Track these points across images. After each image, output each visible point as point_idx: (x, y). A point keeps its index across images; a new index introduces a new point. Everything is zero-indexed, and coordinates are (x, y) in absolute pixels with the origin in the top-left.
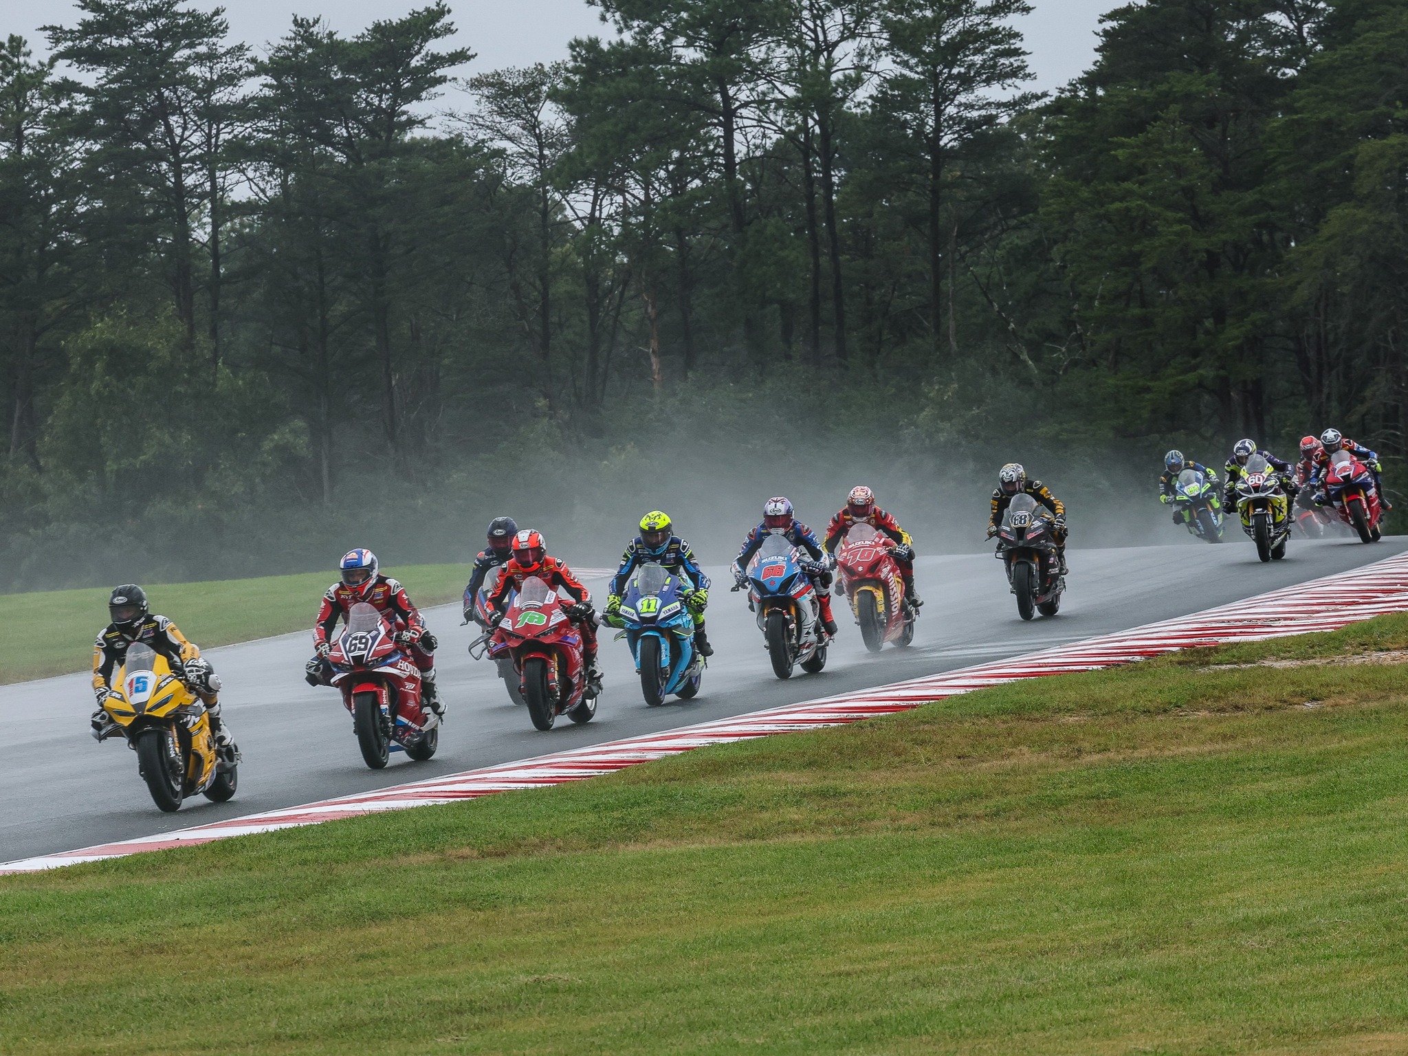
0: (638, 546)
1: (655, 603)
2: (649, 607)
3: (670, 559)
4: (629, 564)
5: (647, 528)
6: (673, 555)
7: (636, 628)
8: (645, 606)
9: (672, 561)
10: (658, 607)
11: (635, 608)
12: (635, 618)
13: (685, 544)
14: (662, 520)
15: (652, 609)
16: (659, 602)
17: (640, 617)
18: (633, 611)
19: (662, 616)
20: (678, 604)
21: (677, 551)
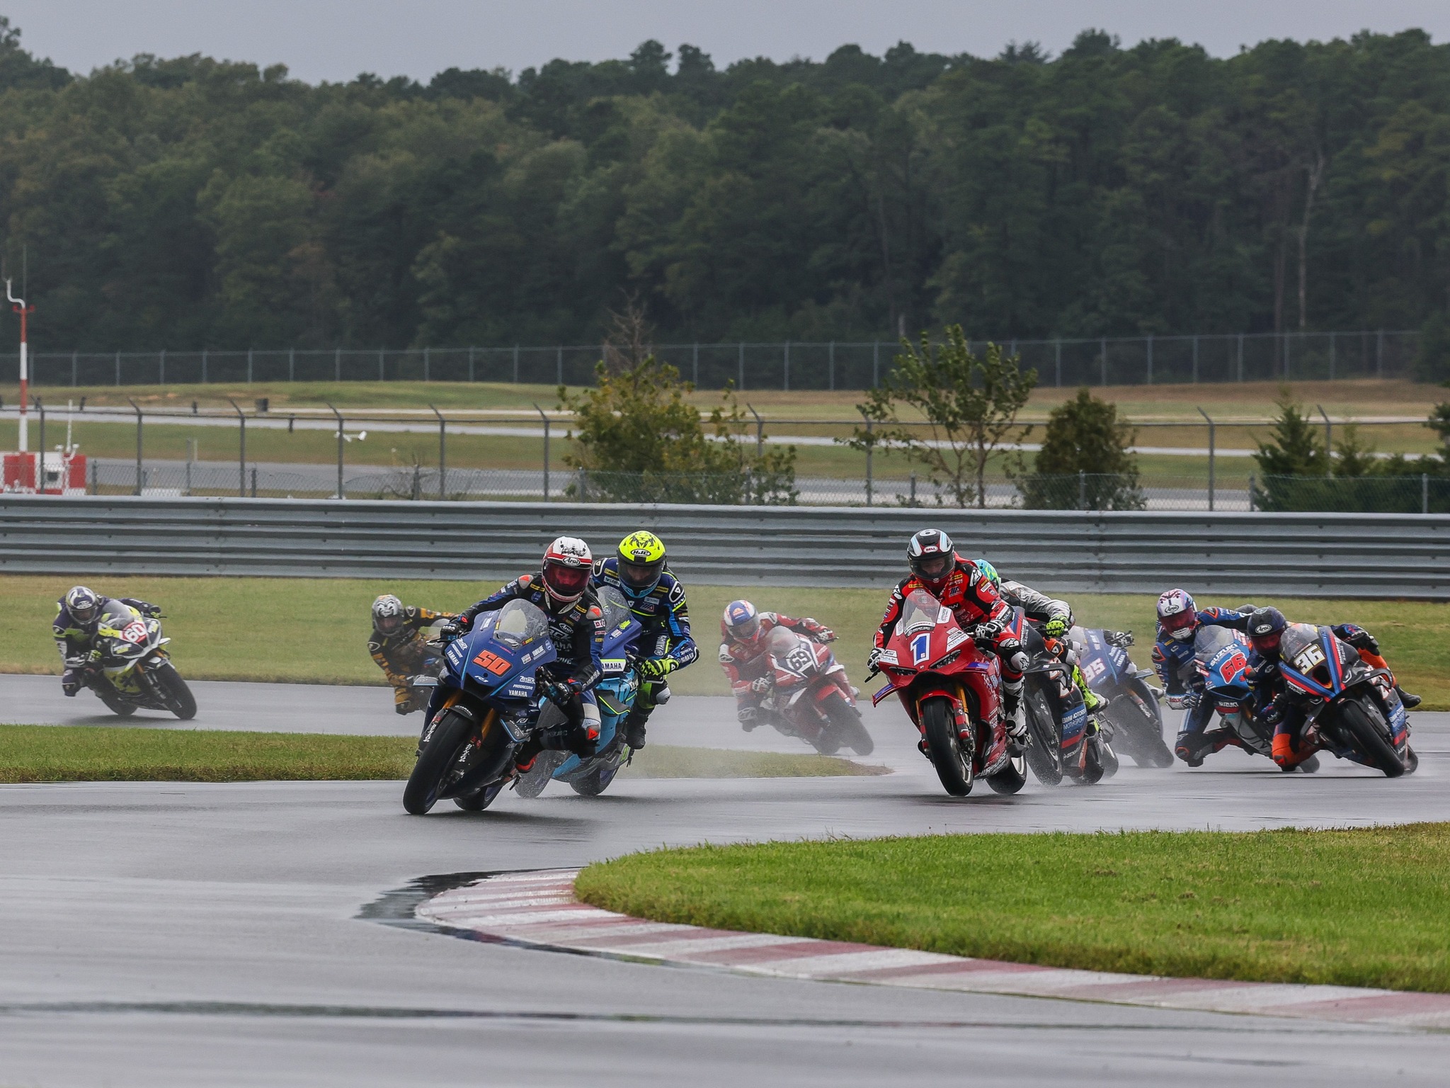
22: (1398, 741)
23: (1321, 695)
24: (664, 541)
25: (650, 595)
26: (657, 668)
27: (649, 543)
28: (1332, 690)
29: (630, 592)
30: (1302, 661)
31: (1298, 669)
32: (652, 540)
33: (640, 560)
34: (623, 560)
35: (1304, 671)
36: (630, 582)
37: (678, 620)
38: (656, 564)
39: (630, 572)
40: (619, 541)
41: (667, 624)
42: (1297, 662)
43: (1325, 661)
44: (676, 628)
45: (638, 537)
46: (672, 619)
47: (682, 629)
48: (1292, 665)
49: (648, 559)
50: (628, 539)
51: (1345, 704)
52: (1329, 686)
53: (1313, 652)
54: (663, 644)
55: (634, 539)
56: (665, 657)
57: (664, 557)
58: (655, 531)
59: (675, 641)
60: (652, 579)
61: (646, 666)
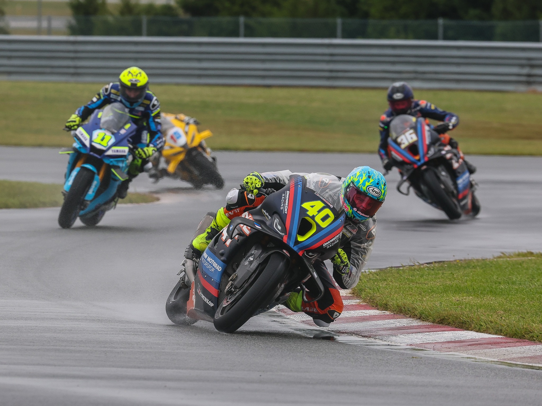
0: (113, 91)
1: (110, 139)
2: (102, 140)
3: (138, 111)
4: (99, 102)
5: (129, 84)
6: (141, 109)
7: (83, 151)
8: (101, 137)
9: (140, 114)
10: (110, 143)
11: (91, 135)
12: (87, 143)
13: (156, 103)
14: (143, 79)
15: (104, 143)
16: (113, 140)
17: (91, 146)
18: (88, 136)
19: (110, 153)
20: (126, 149)
21: (147, 107)
22: (461, 196)
23: (412, 163)
24: (148, 75)
25: (140, 106)
26: (145, 153)
27: (139, 75)
28: (419, 160)
29: (128, 104)
30: (402, 140)
31: (399, 144)
32: (140, 73)
33: (134, 85)
34: (123, 85)
35: (403, 146)
36: (128, 98)
37: (154, 121)
38: (144, 88)
39: (127, 92)
40: (119, 74)
41: (148, 124)
42: (399, 140)
43: (417, 141)
44: (153, 126)
45: (132, 71)
46: (151, 120)
47: (156, 126)
48: (395, 141)
49: (139, 84)
50: (125, 72)
51: (426, 170)
52: (417, 158)
53: (411, 134)
54: (146, 137)
55: (130, 72)
56: (148, 146)
57: (148, 83)
58: (142, 68)
59: (153, 134)
60: (139, 97)
61: (139, 152)
